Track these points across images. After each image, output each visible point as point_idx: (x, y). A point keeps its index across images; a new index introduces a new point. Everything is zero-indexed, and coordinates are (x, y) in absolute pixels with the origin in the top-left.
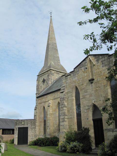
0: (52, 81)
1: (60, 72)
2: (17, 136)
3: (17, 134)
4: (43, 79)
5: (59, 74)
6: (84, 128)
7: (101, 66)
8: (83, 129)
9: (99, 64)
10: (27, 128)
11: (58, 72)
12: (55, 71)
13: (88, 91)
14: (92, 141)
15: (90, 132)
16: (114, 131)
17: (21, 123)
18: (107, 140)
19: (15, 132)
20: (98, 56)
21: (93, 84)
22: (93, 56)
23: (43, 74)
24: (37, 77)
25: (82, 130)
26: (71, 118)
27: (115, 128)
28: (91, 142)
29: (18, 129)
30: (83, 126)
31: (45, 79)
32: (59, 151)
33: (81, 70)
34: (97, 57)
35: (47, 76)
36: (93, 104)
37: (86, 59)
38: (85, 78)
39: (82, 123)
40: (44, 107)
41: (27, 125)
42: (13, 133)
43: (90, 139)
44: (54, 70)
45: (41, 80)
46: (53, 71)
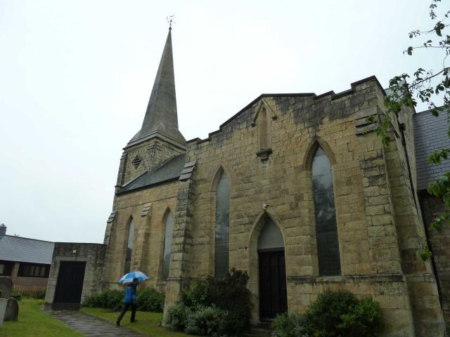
0: (157, 163)
1: (177, 147)
2: (54, 283)
3: (56, 276)
4: (135, 156)
5: (173, 149)
6: (233, 270)
7: (292, 121)
8: (232, 274)
9: (287, 116)
10: (84, 264)
11: (171, 146)
12: (167, 142)
13: (253, 179)
14: (253, 305)
15: (249, 281)
16: (315, 282)
17: (71, 250)
18: (294, 304)
19: (51, 271)
20: (285, 98)
21: (267, 164)
22: (272, 98)
23: (138, 146)
24: (123, 151)
25: (229, 274)
26: (202, 244)
27: (317, 274)
28: (251, 307)
29: (58, 265)
30: (231, 266)
31: (141, 156)
32: (163, 327)
33: (240, 129)
34: (282, 100)
35: (146, 150)
36: (263, 213)
37: (254, 105)
38: (247, 149)
39: (230, 258)
40: (131, 218)
41: (86, 256)
42: (47, 275)
43: (249, 300)
44: (163, 141)
45: (132, 157)
46: (162, 143)
